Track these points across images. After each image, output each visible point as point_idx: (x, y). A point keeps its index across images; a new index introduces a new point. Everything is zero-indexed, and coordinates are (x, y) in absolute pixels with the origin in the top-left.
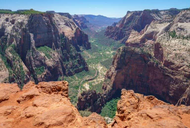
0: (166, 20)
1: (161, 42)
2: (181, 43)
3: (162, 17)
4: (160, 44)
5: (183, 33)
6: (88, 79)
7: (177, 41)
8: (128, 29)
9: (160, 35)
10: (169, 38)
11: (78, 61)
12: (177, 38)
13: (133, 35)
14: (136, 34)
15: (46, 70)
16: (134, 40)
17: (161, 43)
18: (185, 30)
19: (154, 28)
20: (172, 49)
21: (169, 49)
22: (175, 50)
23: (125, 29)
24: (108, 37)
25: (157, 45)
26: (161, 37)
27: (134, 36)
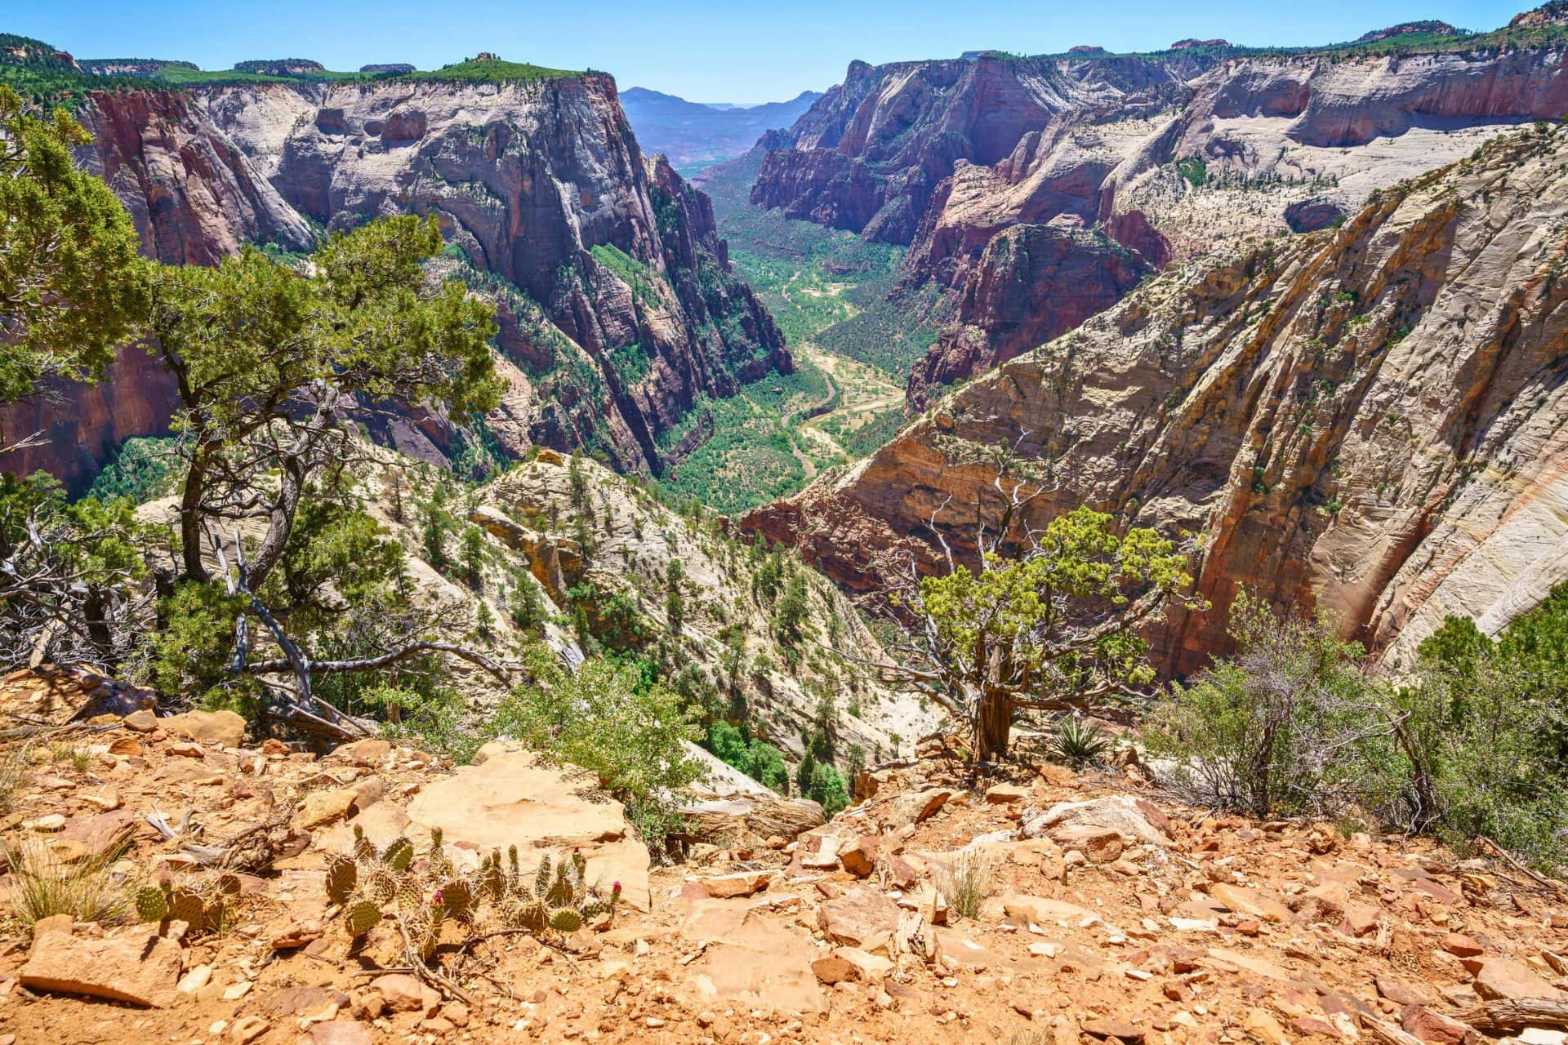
0: (1128, 107)
1: (1147, 207)
2: (1240, 206)
3: (1070, 92)
4: (1143, 216)
5: (1237, 164)
6: (806, 408)
7: (1220, 198)
8: (896, 162)
9: (1129, 178)
10: (1180, 189)
11: (744, 322)
12: (1218, 188)
13: (969, 188)
14: (985, 183)
15: (659, 362)
16: (982, 211)
17: (1148, 210)
18: (1249, 150)
19: (1087, 147)
20: (1207, 232)
21: (1196, 236)
22: (1220, 237)
23: (882, 164)
24: (776, 211)
25: (1128, 222)
26: (1146, 184)
27: (974, 192)
